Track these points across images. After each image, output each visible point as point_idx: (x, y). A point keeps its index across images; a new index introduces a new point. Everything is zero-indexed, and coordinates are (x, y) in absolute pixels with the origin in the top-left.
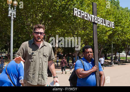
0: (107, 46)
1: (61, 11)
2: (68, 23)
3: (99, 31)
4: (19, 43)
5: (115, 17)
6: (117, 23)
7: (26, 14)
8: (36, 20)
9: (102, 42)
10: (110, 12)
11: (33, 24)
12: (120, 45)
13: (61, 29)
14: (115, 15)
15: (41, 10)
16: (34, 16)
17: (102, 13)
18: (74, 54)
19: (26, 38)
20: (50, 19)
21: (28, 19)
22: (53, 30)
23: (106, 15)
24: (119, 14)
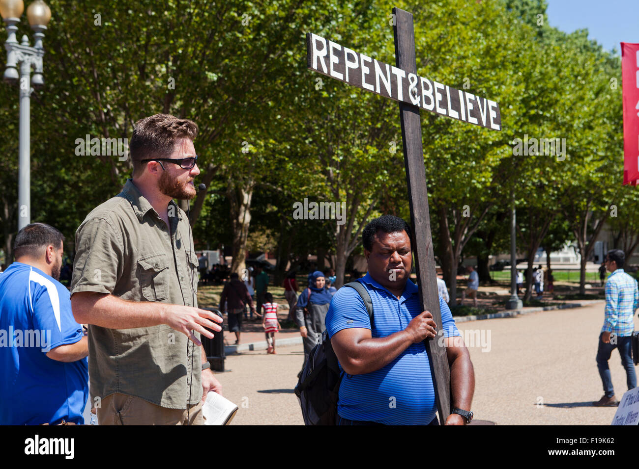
0: (489, 220)
1: (265, 50)
2: (299, 108)
3: (450, 148)
4: (61, 207)
5: (527, 78)
6: (537, 108)
7: (91, 64)
8: (142, 97)
9: (465, 197)
10: (502, 52)
11: (128, 116)
12: (550, 214)
13: (265, 139)
14: (525, 66)
15: (166, 48)
16: (134, 78)
17: (464, 57)
18: (330, 260)
19: (92, 182)
20: (211, 91)
21: (105, 90)
22: (228, 145)
23: (483, 68)
24: (543, 64)
